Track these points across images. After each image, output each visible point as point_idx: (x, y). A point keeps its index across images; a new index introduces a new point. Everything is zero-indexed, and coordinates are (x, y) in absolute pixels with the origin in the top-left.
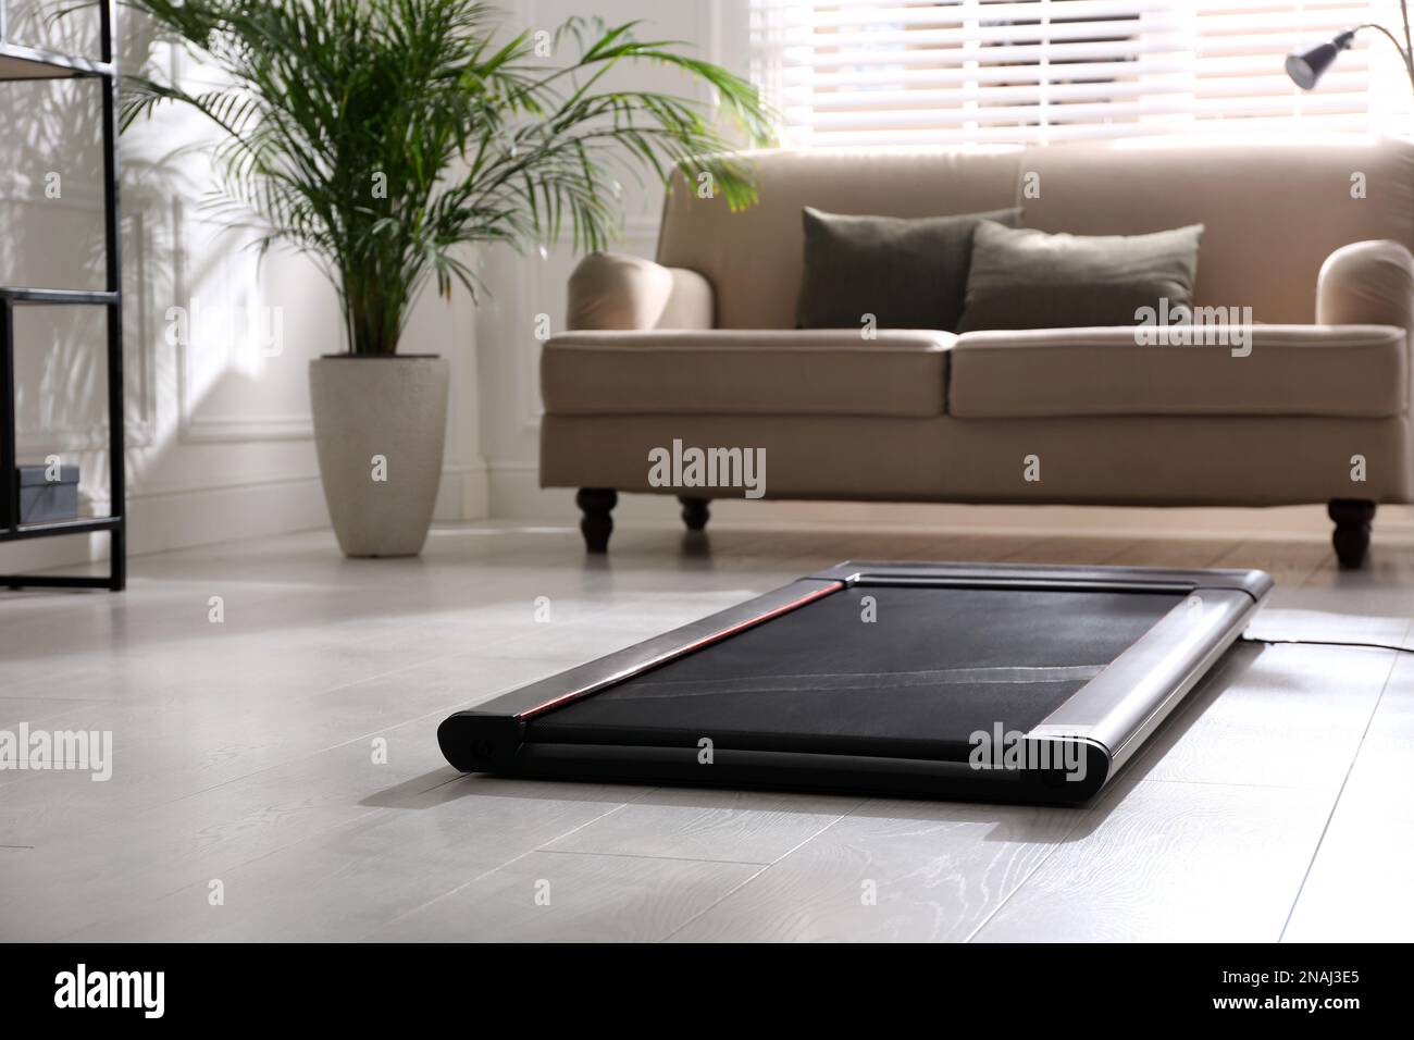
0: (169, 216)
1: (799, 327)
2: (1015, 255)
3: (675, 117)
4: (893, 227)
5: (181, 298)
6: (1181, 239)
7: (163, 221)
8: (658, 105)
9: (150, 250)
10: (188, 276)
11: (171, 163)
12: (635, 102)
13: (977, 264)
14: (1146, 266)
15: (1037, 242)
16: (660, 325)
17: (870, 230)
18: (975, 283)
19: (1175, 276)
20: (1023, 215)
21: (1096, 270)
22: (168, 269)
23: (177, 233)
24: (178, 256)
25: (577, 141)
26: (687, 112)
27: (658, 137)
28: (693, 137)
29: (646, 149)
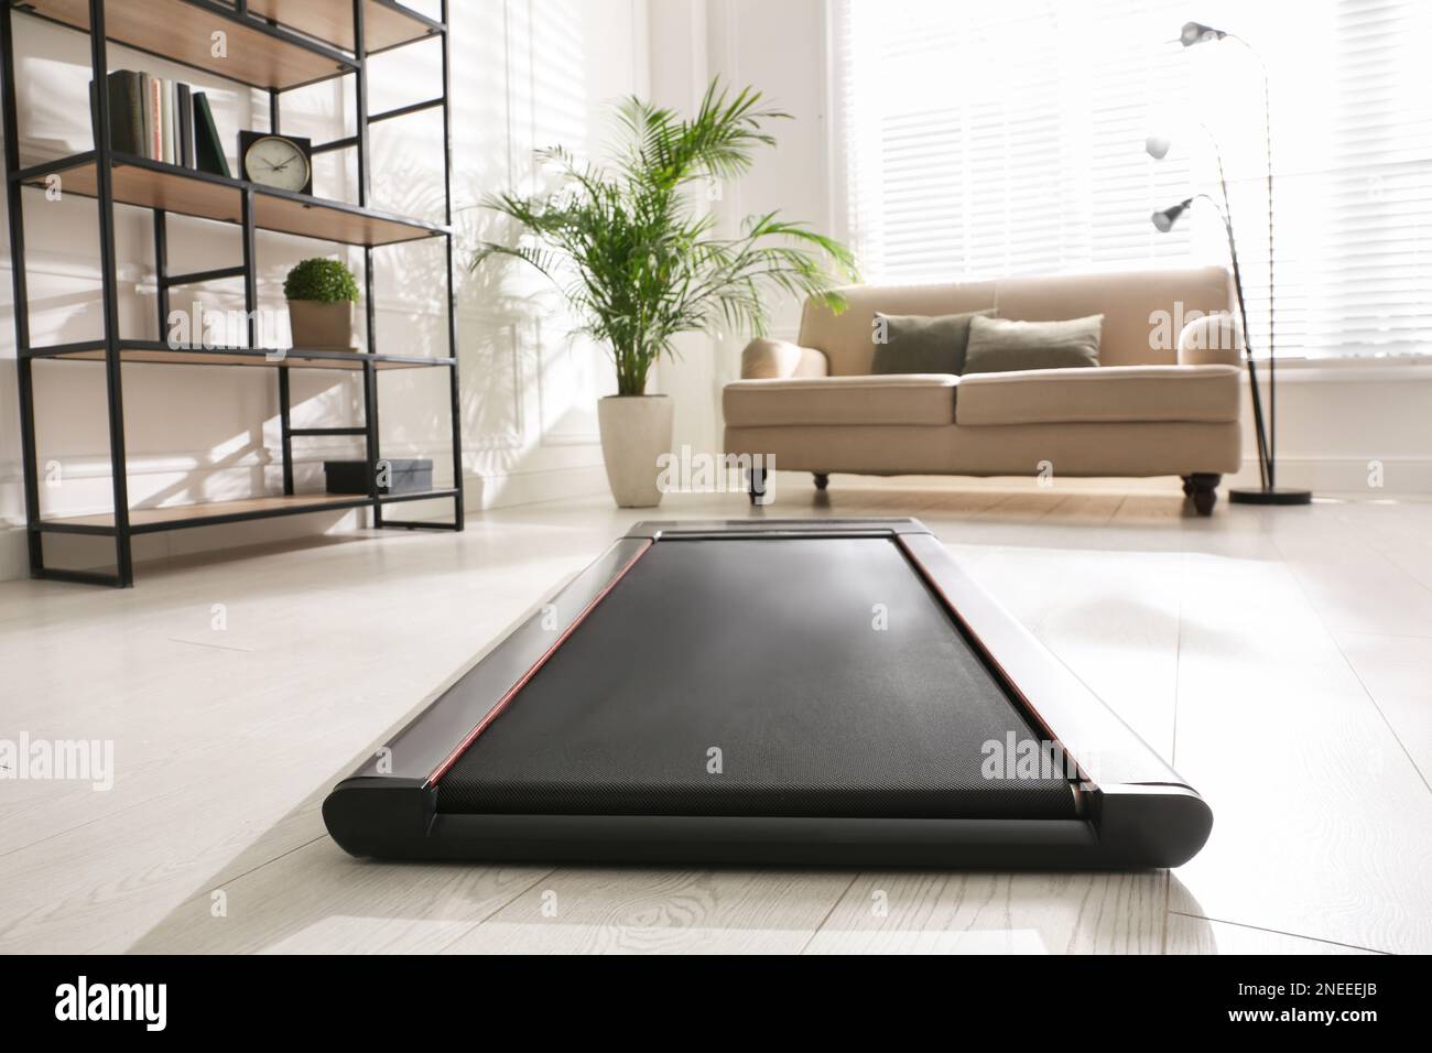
0: (534, 326)
1: (877, 370)
2: (994, 333)
3: (801, 262)
4: (924, 321)
5: (540, 372)
6: (1092, 322)
7: (529, 328)
8: (790, 255)
9: (521, 344)
10: (544, 359)
11: (534, 299)
12: (777, 254)
13: (973, 338)
14: (1071, 337)
15: (1005, 326)
16: (794, 375)
17: (911, 323)
18: (972, 349)
19: (1089, 343)
20: (999, 313)
21: (1042, 340)
22: (533, 354)
23: (538, 335)
24: (539, 347)
25: (747, 277)
26: (808, 260)
27: (792, 273)
28: (811, 273)
29: (787, 282)
